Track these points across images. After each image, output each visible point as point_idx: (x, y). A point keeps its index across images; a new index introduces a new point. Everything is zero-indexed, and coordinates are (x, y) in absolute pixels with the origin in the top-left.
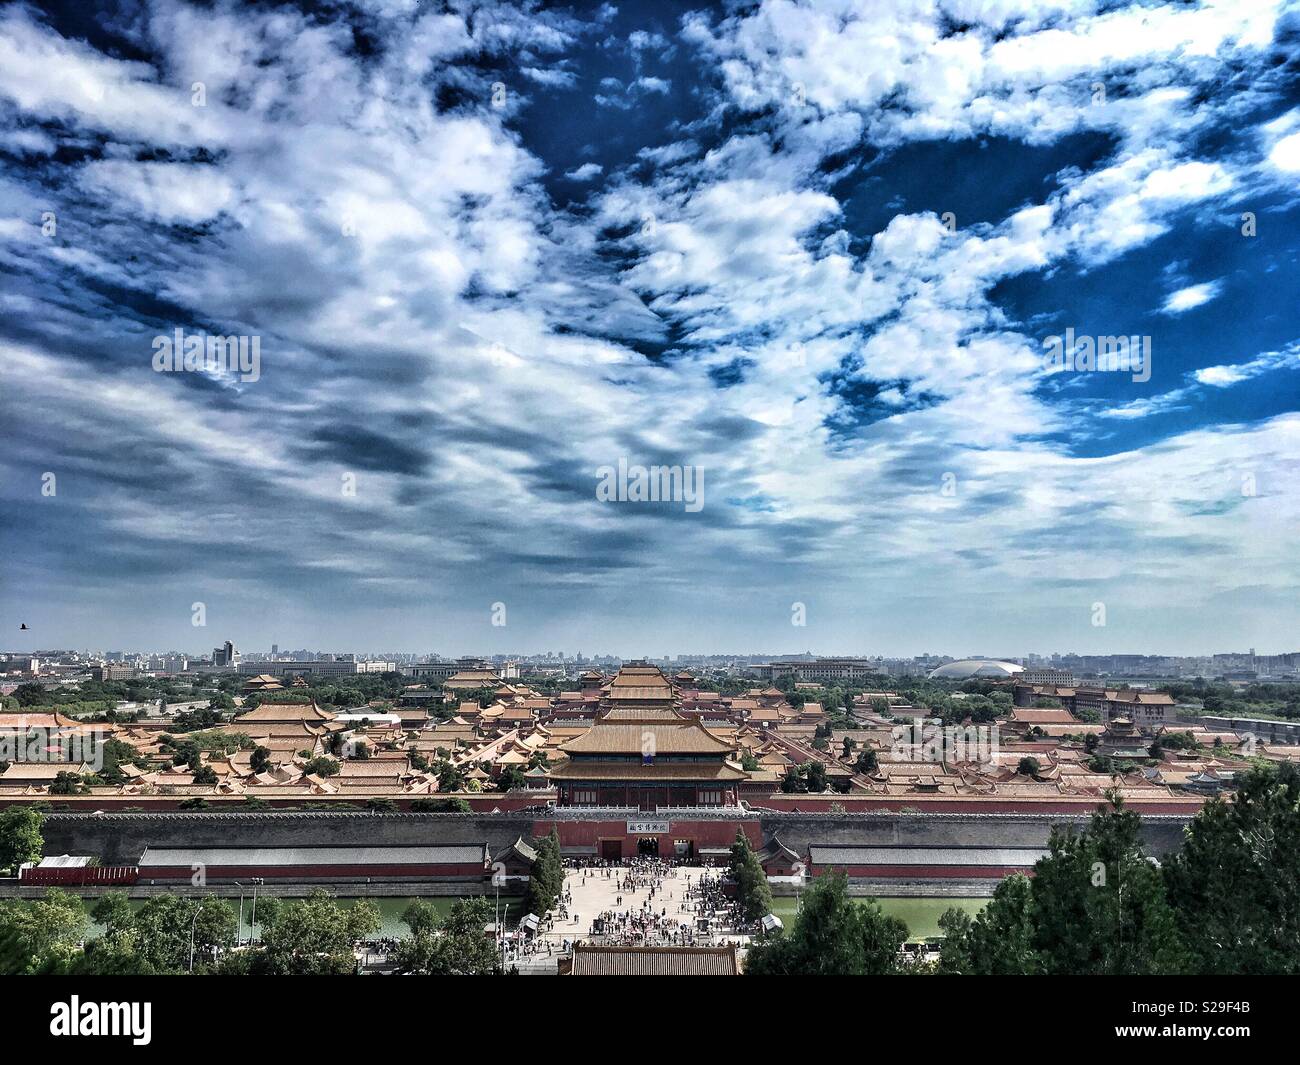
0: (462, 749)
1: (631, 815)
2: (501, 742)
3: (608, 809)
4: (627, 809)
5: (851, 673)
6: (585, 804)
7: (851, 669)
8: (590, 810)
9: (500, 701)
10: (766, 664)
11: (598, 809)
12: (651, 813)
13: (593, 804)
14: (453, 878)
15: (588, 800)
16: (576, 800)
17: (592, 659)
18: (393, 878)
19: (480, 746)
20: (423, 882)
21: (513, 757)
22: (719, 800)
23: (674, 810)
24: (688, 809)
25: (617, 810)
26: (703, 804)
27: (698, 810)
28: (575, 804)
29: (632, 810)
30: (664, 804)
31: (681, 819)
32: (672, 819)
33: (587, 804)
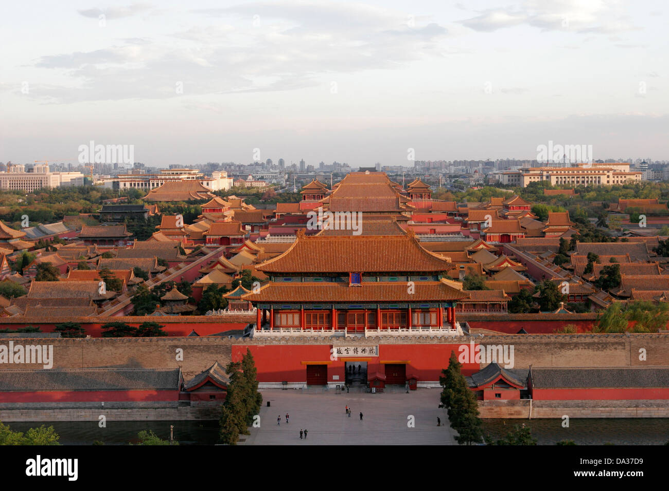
0: (162, 268)
1: (337, 338)
3: (313, 333)
4: (333, 332)
5: (611, 179)
6: (287, 327)
7: (611, 174)
8: (293, 333)
10: (515, 169)
11: (302, 333)
12: (359, 336)
13: (295, 327)
15: (290, 323)
16: (278, 323)
18: (78, 404)
19: (181, 265)
23: (384, 333)
24: (401, 332)
25: (323, 333)
26: (417, 326)
27: (411, 332)
28: (276, 327)
29: (339, 333)
30: (374, 327)
31: (392, 342)
32: (383, 342)
33: (290, 327)
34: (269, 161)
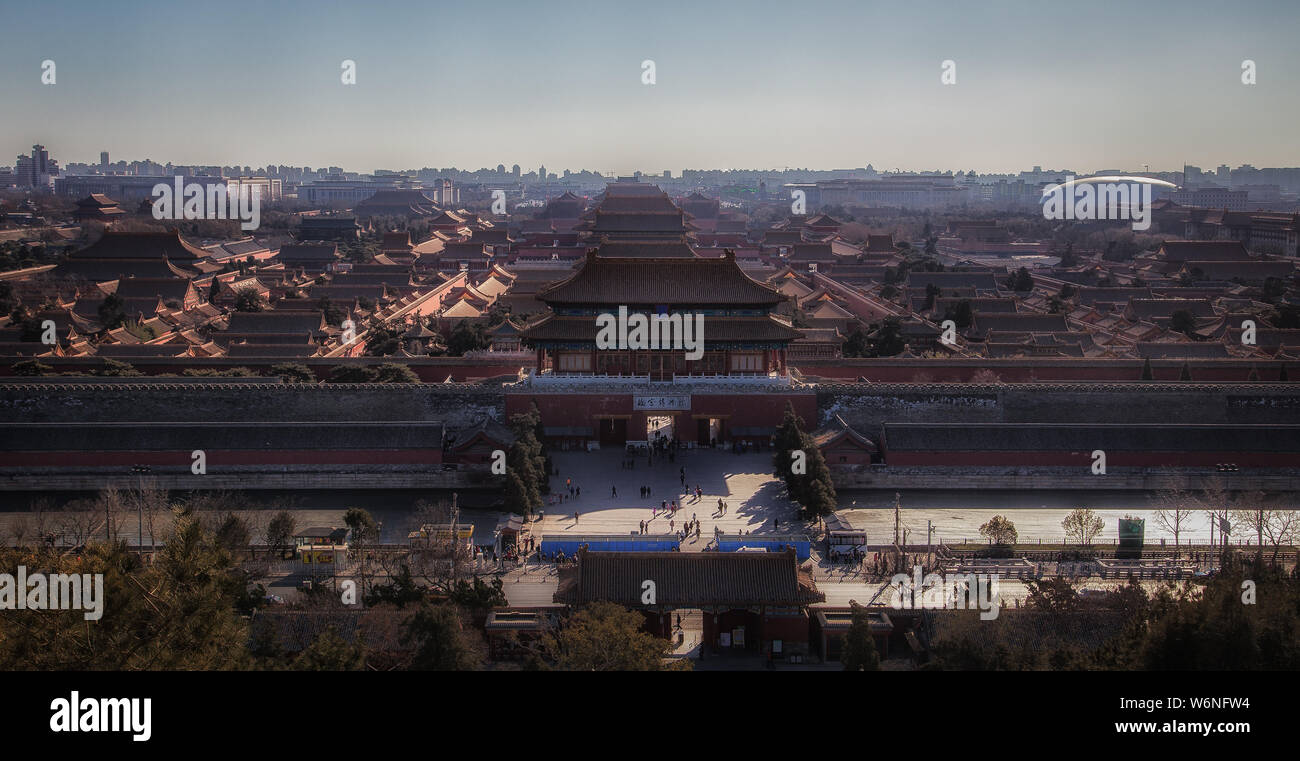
1: (640, 386)
2: (445, 290)
3: (606, 379)
4: (633, 379)
6: (575, 372)
8: (583, 379)
9: (437, 233)
11: (592, 379)
12: (667, 383)
13: (585, 372)
14: (401, 467)
15: (579, 366)
16: (563, 367)
17: (560, 175)
18: (315, 467)
19: (415, 294)
20: (359, 471)
21: (461, 309)
22: (759, 367)
23: (697, 380)
24: (718, 379)
25: (619, 379)
26: (738, 373)
27: (730, 379)
28: (559, 373)
29: (641, 380)
30: (684, 372)
31: (707, 391)
32: (695, 391)
33: (578, 372)
34: (501, 168)
